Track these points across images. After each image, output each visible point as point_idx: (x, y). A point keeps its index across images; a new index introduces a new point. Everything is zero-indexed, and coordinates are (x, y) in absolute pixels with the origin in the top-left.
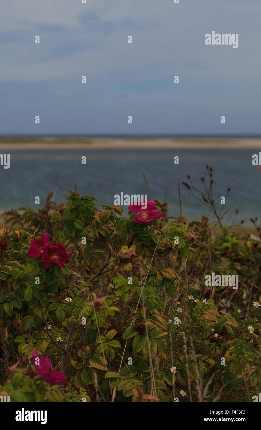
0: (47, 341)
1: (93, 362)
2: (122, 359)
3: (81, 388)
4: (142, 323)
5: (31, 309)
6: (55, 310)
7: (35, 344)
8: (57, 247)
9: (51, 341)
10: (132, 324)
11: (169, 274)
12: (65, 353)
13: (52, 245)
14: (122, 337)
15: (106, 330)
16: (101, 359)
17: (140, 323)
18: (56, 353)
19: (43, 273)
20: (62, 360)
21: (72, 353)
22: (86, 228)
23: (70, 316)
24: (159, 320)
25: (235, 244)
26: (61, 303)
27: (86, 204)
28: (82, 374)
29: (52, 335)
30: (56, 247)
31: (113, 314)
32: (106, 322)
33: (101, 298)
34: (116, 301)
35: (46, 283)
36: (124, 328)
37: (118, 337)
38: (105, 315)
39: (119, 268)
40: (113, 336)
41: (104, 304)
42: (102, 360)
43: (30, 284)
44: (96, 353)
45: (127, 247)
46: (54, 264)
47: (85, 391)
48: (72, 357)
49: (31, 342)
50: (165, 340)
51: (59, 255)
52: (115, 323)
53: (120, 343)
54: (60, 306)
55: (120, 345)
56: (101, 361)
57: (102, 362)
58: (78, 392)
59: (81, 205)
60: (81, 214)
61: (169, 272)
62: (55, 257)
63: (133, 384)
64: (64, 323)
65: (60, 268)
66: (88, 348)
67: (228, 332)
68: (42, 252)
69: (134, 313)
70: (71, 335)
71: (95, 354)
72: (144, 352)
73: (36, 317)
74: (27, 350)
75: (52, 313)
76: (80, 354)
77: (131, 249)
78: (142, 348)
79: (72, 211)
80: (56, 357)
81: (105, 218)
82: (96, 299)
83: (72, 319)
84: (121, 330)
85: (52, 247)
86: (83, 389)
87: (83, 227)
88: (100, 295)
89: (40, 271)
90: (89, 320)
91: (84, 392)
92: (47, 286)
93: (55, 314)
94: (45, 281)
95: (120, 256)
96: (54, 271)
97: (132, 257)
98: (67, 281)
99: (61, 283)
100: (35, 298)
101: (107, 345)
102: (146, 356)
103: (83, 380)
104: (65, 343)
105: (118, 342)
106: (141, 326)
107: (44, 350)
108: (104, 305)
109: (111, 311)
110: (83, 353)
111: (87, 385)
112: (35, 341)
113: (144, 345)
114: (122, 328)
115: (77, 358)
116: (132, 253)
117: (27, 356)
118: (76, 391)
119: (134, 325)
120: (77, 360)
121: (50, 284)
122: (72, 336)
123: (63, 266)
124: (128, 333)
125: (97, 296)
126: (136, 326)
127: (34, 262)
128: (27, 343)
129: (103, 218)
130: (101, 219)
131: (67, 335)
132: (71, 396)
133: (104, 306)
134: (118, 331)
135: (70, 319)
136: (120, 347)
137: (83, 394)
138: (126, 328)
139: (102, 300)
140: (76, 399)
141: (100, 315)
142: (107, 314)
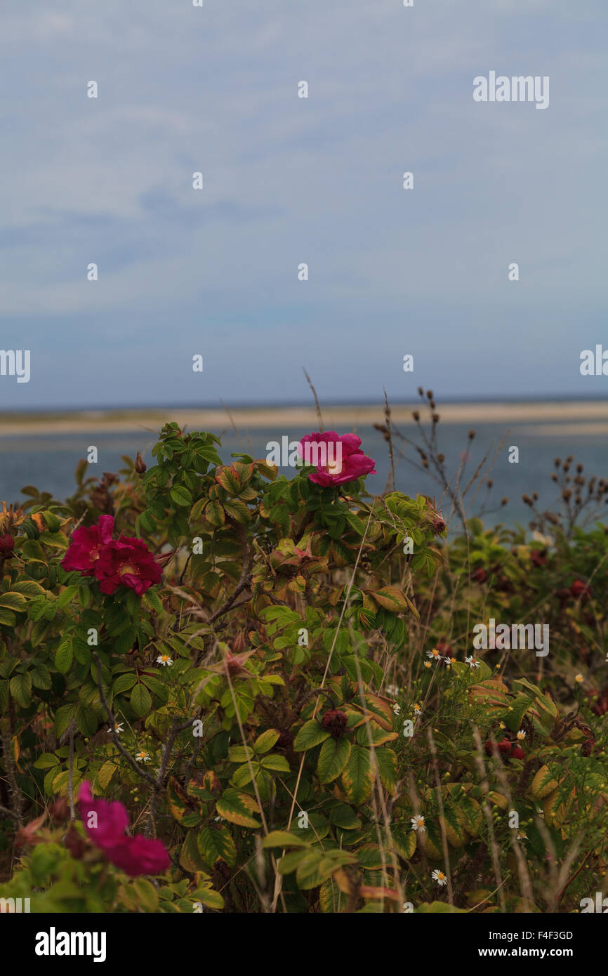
0: (113, 762)
1: (224, 808)
2: (294, 800)
3: (199, 873)
4: (339, 712)
5: (72, 691)
6: (130, 691)
7: (83, 770)
8: (133, 548)
9: (122, 761)
10: (315, 716)
11: (391, 598)
12: (157, 789)
13: (121, 541)
14: (292, 748)
15: (253, 730)
16: (243, 801)
17: (334, 713)
18: (136, 789)
19: (100, 606)
20: (150, 806)
21: (173, 787)
22: (197, 504)
23: (164, 703)
24: (374, 705)
25: (496, 553)
26: (141, 673)
27: (197, 449)
28: (199, 838)
29: (126, 747)
30: (130, 546)
31: (270, 692)
32: (254, 710)
33: (239, 655)
34: (273, 663)
35: (106, 630)
36: (295, 724)
37: (284, 746)
38: (252, 695)
39: (273, 588)
40: (271, 744)
41: (249, 669)
42: (246, 803)
43: (69, 632)
44: (231, 787)
45: (291, 542)
46: (124, 586)
47: (208, 880)
48: (173, 798)
49: (74, 768)
50: (392, 751)
51: (137, 565)
52: (275, 714)
53: (289, 762)
54: (141, 682)
55: (288, 765)
56: (244, 804)
57: (246, 807)
58: (192, 883)
59: (186, 453)
60: (184, 471)
61: (392, 595)
62: (128, 570)
63: (335, 859)
64: (150, 721)
65: (138, 597)
66: (210, 775)
67: (534, 729)
68: (98, 558)
69: (317, 689)
70: (171, 745)
71: (229, 791)
72: (346, 780)
73: (85, 710)
74: (65, 784)
75: (123, 698)
76: (192, 791)
77: (301, 545)
78: (340, 771)
79: (164, 466)
80: (136, 799)
81: (240, 481)
82: (228, 655)
83: (169, 709)
84: (290, 730)
85: (121, 547)
86: (204, 874)
87: (189, 501)
88: (239, 647)
89: (93, 603)
90: (212, 709)
91: (206, 881)
92: (109, 638)
93: (128, 700)
94: (105, 625)
95: (276, 561)
96: (124, 603)
97: (303, 562)
98: (153, 625)
99: (140, 630)
100: (81, 665)
101: (257, 766)
102: (349, 789)
103: (201, 852)
104: (156, 766)
105: (283, 758)
106: (338, 718)
107: (105, 785)
108: (249, 671)
109: (265, 684)
110: (200, 788)
111: (212, 864)
112: (83, 763)
113: (345, 765)
114: (290, 726)
115: (186, 801)
116: (305, 554)
117: (66, 798)
118: (187, 881)
119: (320, 718)
120: (187, 804)
121: (116, 633)
122: (171, 748)
123: (145, 591)
124: (307, 737)
125: (232, 651)
126: (323, 719)
127: (79, 581)
128: (64, 769)
129: (234, 480)
130: (231, 483)
131: (160, 747)
132: (176, 892)
133: (249, 674)
134: (281, 732)
135: (164, 710)
136: (287, 770)
137: (204, 887)
138: (302, 725)
139: (243, 659)
140: (188, 901)
141: (240, 694)
142: (255, 693)
